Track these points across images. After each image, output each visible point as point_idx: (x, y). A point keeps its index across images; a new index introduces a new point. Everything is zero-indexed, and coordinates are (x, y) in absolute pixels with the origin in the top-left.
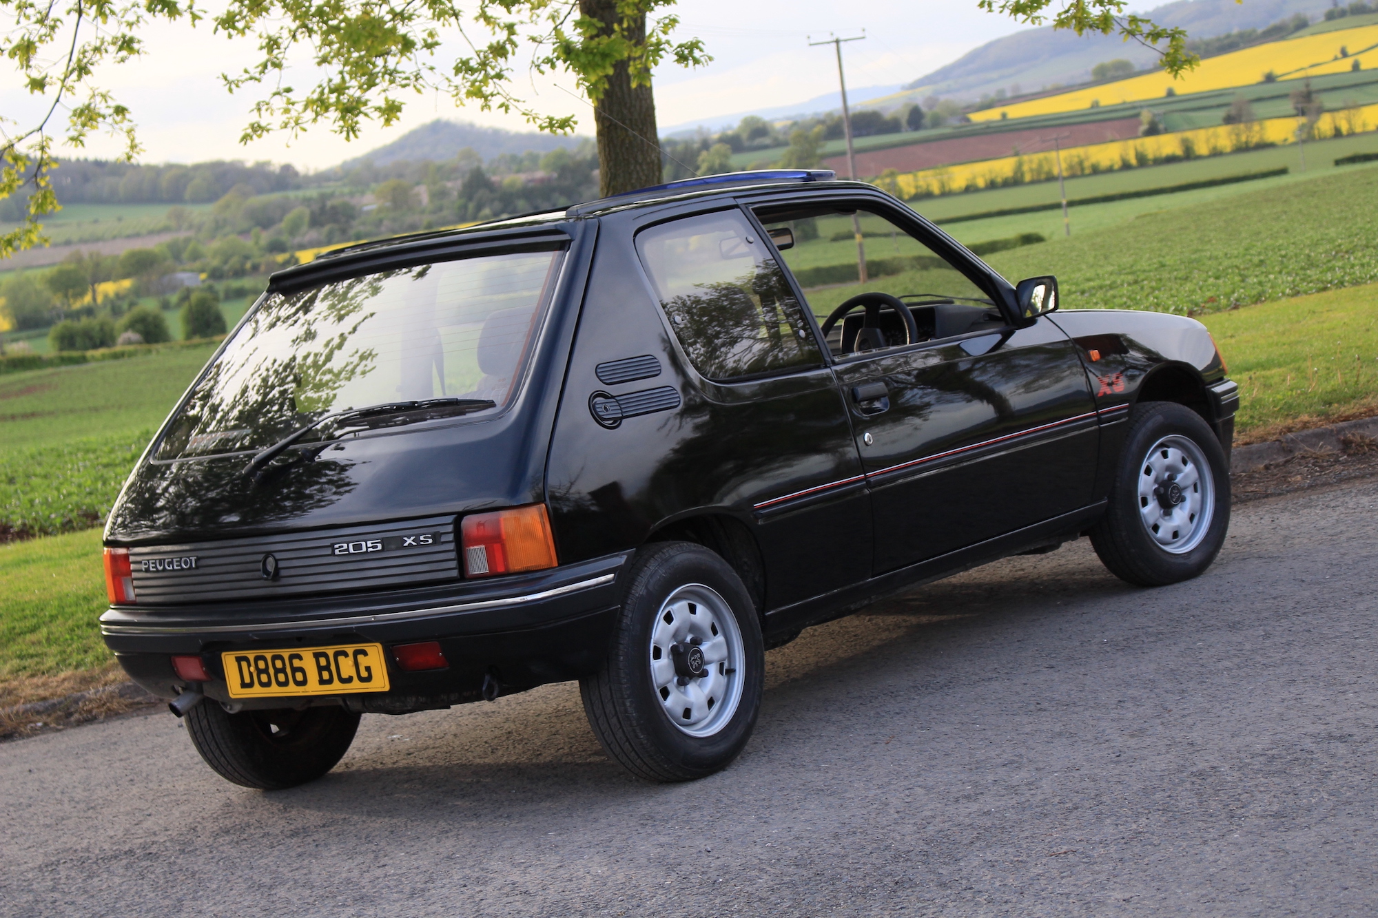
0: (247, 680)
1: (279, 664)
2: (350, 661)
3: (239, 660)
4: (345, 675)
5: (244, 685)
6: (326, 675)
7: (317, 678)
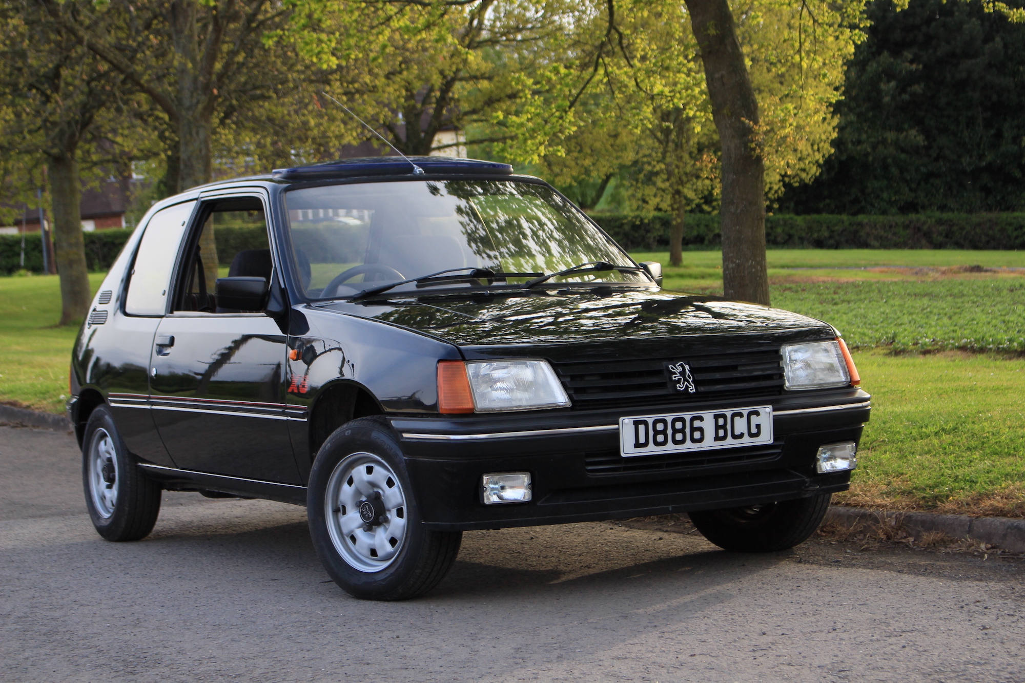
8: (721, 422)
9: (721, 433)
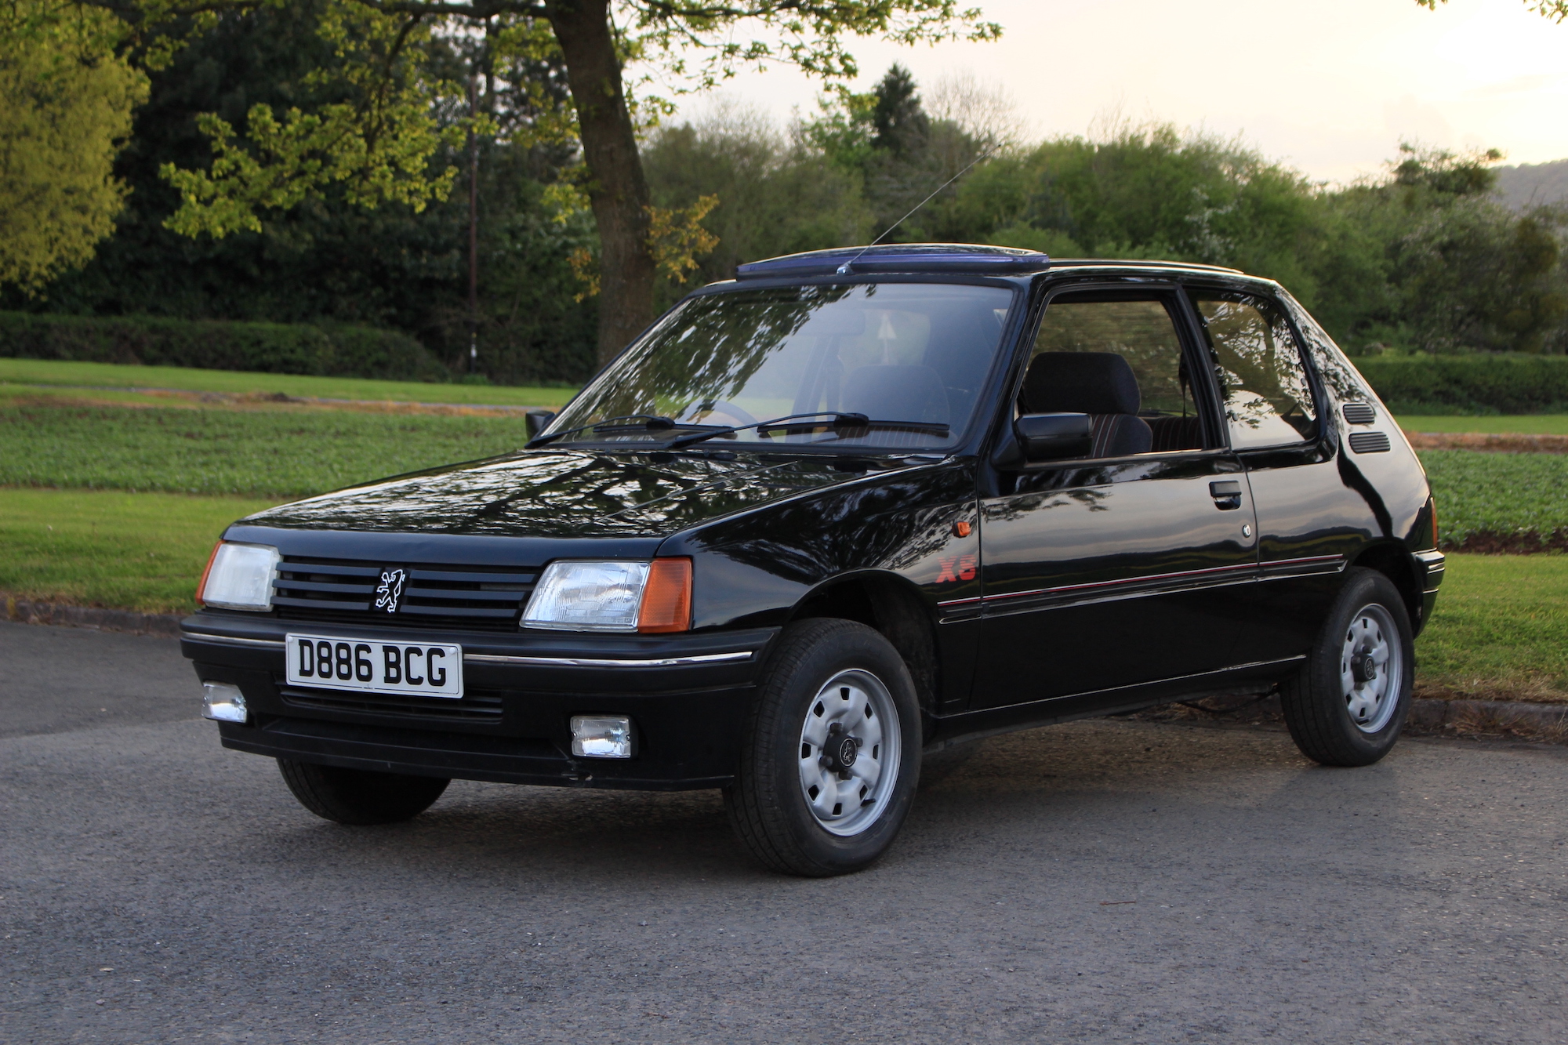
8: (392, 657)
9: (393, 673)
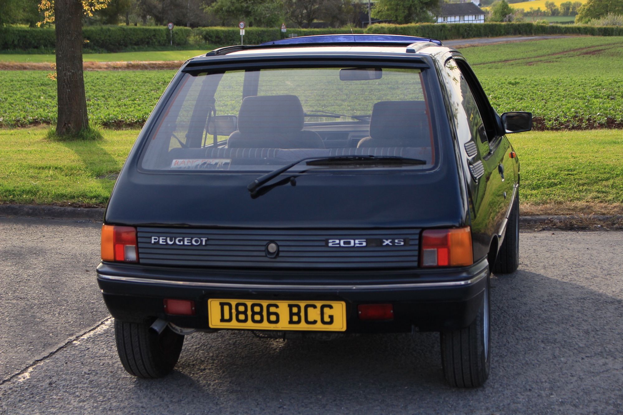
0: (227, 316)
1: (257, 309)
2: (318, 310)
3: (222, 305)
4: (310, 319)
5: (223, 320)
6: (295, 318)
7: (288, 319)
